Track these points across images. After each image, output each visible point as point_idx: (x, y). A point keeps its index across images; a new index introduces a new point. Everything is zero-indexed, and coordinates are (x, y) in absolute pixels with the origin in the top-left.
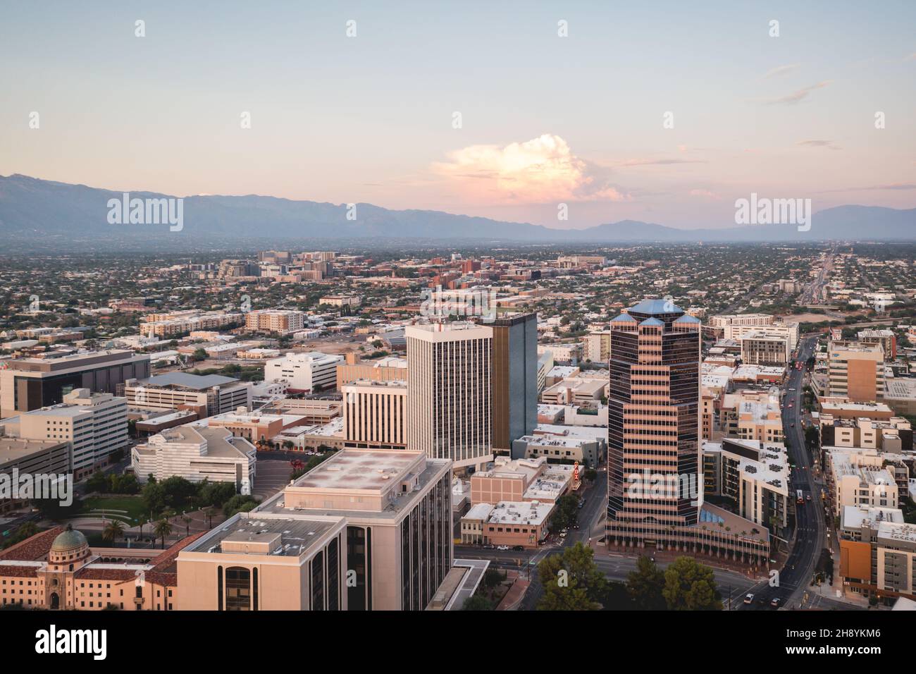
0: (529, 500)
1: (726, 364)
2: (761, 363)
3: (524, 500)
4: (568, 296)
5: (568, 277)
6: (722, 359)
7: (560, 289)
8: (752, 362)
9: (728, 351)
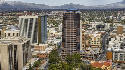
0: (46, 50)
1: (92, 31)
2: (100, 31)
3: (45, 50)
4: (55, 20)
5: (55, 16)
6: (91, 30)
7: (53, 19)
8: (98, 30)
9: (92, 29)
